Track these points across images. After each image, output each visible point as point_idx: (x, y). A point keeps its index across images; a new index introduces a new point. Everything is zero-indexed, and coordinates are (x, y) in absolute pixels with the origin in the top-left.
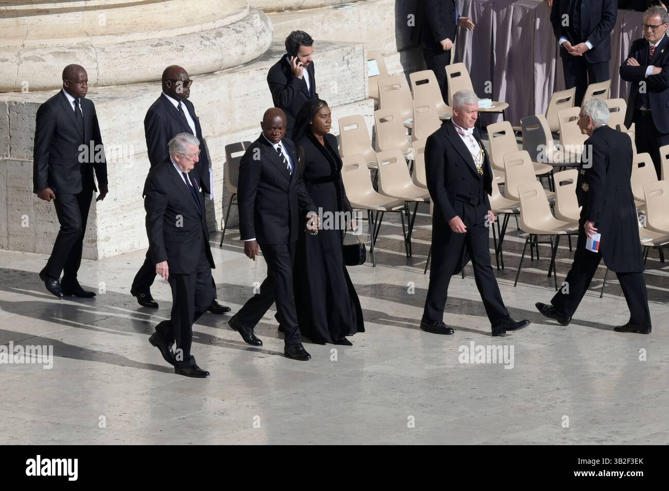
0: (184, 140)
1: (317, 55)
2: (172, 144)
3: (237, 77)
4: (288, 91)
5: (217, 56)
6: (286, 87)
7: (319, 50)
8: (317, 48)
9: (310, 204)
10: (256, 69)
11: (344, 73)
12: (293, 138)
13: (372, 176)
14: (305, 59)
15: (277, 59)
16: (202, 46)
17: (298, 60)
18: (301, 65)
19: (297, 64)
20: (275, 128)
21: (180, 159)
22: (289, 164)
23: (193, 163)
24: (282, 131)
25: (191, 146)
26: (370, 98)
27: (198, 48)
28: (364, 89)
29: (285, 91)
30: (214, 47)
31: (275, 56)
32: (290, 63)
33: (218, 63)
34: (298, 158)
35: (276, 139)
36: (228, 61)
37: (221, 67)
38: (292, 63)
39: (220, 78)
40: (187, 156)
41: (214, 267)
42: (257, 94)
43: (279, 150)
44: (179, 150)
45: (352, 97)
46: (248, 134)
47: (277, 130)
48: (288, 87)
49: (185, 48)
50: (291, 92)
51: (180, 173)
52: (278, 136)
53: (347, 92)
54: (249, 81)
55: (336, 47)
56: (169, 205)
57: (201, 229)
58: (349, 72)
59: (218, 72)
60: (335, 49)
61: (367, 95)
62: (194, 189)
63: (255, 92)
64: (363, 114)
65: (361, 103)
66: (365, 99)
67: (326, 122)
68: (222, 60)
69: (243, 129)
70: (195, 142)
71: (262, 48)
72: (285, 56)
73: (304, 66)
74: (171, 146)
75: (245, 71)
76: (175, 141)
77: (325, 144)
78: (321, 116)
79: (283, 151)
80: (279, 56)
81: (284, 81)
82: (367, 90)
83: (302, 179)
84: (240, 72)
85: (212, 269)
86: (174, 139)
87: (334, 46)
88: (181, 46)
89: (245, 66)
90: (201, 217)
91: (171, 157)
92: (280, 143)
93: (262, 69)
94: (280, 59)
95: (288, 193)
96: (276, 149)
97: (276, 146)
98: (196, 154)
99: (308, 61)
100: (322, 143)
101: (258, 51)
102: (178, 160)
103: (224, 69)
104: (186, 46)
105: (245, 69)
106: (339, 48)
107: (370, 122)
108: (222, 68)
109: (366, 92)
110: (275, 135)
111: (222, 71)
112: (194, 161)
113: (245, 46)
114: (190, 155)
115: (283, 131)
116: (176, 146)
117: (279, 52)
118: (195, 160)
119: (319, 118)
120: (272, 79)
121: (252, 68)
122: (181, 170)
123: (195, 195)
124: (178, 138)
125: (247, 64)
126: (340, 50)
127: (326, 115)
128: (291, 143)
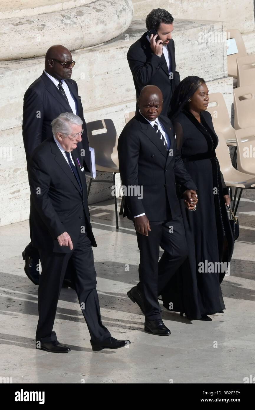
0: (67, 120)
1: (176, 33)
2: (55, 123)
3: (98, 56)
4: (147, 68)
5: (77, 34)
6: (145, 65)
7: (179, 28)
8: (177, 27)
9: (189, 180)
10: (116, 47)
11: (204, 52)
12: (170, 116)
13: (231, 154)
14: (165, 37)
15: (137, 37)
16: (63, 24)
17: (158, 39)
18: (161, 43)
19: (156, 42)
20: (151, 106)
21: (62, 139)
22: (166, 141)
23: (76, 142)
24: (158, 109)
25: (74, 125)
26: (229, 76)
27: (59, 27)
28: (223, 67)
29: (144, 68)
30: (75, 26)
31: (135, 35)
32: (150, 41)
33: (78, 42)
34: (174, 136)
35: (152, 117)
36: (88, 40)
37: (81, 45)
38: (152, 40)
39: (81, 56)
40: (70, 136)
41: (95, 245)
42: (117, 72)
43: (156, 126)
44: (62, 129)
45: (211, 75)
46: (109, 112)
47: (153, 108)
48: (147, 64)
49: (46, 27)
50: (150, 69)
51: (63, 152)
52: (154, 114)
53: (206, 70)
54: (110, 59)
55: (195, 26)
56: (52, 184)
57: (82, 208)
58: (207, 51)
59: (78, 51)
60: (195, 27)
61: (226, 73)
62: (77, 168)
63: (115, 70)
64: (222, 92)
65: (220, 81)
66: (224, 77)
67: (205, 100)
68: (82, 38)
69: (104, 107)
70: (78, 121)
71: (122, 27)
72: (145, 34)
73: (164, 44)
74: (54, 125)
75: (106, 50)
76: (58, 121)
77: (201, 121)
78: (200, 94)
79: (160, 127)
80: (138, 34)
81: (144, 59)
82: (226, 68)
83: (180, 156)
84: (101, 50)
85: (92, 247)
86: (58, 118)
87: (194, 25)
88: (42, 25)
89: (105, 45)
90: (81, 196)
91: (54, 136)
92: (157, 120)
93: (122, 48)
94: (140, 37)
95: (164, 169)
96: (153, 126)
97: (152, 123)
98: (78, 133)
99: (168, 39)
100: (199, 120)
101: (118, 29)
102: (61, 139)
103: (85, 48)
104: (47, 24)
105: (106, 48)
106: (198, 27)
107: (229, 100)
108: (82, 47)
109: (225, 70)
110: (151, 113)
111: (82, 49)
112: (76, 140)
113: (106, 25)
114: (73, 135)
115: (160, 109)
116: (59, 125)
117: (139, 31)
118: (78, 139)
119: (199, 96)
120: (132, 57)
121: (112, 46)
122: (63, 149)
123: (76, 175)
124: (61, 118)
125: (107, 42)
126: (199, 28)
127: (204, 93)
128: (168, 120)
